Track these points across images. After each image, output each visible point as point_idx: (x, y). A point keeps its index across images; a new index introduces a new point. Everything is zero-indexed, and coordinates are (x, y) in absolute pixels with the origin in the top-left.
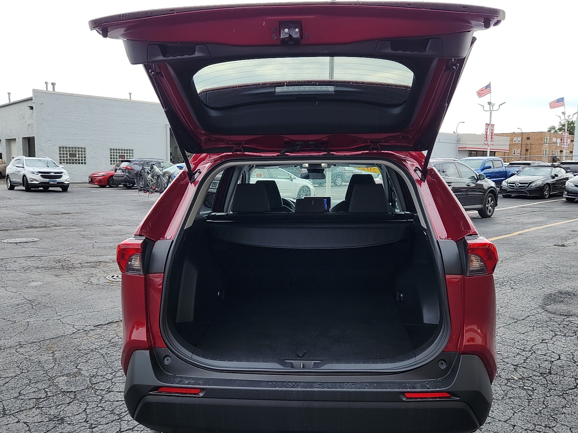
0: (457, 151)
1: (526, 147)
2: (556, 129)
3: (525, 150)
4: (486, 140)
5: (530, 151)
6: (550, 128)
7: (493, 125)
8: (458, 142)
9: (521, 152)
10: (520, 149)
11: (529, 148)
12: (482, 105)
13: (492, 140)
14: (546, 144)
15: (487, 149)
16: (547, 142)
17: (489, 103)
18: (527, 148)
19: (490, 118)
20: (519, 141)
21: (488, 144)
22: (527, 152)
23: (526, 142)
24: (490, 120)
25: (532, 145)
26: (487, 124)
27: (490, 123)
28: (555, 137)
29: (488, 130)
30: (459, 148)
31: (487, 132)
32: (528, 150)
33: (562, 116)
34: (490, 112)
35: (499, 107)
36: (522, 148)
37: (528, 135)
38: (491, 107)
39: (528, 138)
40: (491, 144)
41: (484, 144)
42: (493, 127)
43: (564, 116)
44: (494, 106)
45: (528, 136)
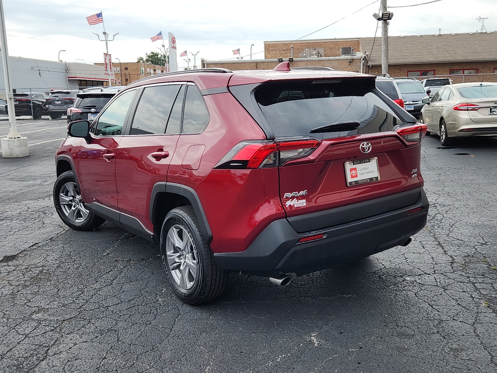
0: (68, 80)
1: (125, 76)
2: (144, 60)
3: (125, 80)
4: (106, 69)
5: (129, 81)
6: (139, 59)
7: (110, 55)
8: (66, 71)
9: (122, 82)
10: (121, 79)
11: (128, 78)
12: (97, 35)
13: (111, 70)
14: (143, 74)
15: (108, 80)
16: (142, 73)
17: (105, 33)
18: (127, 78)
19: (107, 48)
20: (118, 71)
21: (108, 74)
22: (127, 82)
23: (125, 72)
24: (107, 50)
25: (130, 76)
26: (105, 54)
27: (108, 53)
28: (149, 67)
29: (107, 59)
30: (68, 78)
31: (106, 61)
32: (128, 79)
33: (162, 48)
34: (105, 42)
35: (114, 37)
36: (122, 77)
37: (125, 65)
38: (106, 37)
39: (126, 69)
40: (111, 74)
41: (105, 73)
42: (111, 57)
43: (164, 48)
44: (108, 36)
45: (126, 67)
